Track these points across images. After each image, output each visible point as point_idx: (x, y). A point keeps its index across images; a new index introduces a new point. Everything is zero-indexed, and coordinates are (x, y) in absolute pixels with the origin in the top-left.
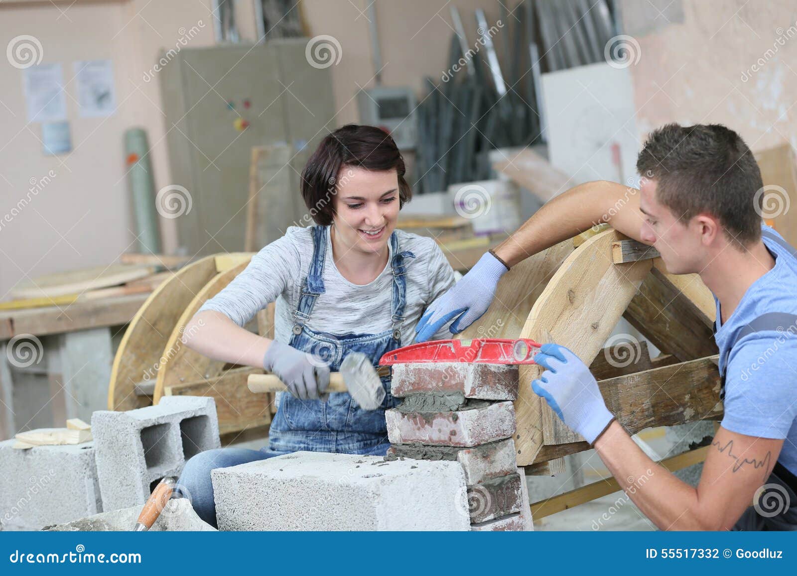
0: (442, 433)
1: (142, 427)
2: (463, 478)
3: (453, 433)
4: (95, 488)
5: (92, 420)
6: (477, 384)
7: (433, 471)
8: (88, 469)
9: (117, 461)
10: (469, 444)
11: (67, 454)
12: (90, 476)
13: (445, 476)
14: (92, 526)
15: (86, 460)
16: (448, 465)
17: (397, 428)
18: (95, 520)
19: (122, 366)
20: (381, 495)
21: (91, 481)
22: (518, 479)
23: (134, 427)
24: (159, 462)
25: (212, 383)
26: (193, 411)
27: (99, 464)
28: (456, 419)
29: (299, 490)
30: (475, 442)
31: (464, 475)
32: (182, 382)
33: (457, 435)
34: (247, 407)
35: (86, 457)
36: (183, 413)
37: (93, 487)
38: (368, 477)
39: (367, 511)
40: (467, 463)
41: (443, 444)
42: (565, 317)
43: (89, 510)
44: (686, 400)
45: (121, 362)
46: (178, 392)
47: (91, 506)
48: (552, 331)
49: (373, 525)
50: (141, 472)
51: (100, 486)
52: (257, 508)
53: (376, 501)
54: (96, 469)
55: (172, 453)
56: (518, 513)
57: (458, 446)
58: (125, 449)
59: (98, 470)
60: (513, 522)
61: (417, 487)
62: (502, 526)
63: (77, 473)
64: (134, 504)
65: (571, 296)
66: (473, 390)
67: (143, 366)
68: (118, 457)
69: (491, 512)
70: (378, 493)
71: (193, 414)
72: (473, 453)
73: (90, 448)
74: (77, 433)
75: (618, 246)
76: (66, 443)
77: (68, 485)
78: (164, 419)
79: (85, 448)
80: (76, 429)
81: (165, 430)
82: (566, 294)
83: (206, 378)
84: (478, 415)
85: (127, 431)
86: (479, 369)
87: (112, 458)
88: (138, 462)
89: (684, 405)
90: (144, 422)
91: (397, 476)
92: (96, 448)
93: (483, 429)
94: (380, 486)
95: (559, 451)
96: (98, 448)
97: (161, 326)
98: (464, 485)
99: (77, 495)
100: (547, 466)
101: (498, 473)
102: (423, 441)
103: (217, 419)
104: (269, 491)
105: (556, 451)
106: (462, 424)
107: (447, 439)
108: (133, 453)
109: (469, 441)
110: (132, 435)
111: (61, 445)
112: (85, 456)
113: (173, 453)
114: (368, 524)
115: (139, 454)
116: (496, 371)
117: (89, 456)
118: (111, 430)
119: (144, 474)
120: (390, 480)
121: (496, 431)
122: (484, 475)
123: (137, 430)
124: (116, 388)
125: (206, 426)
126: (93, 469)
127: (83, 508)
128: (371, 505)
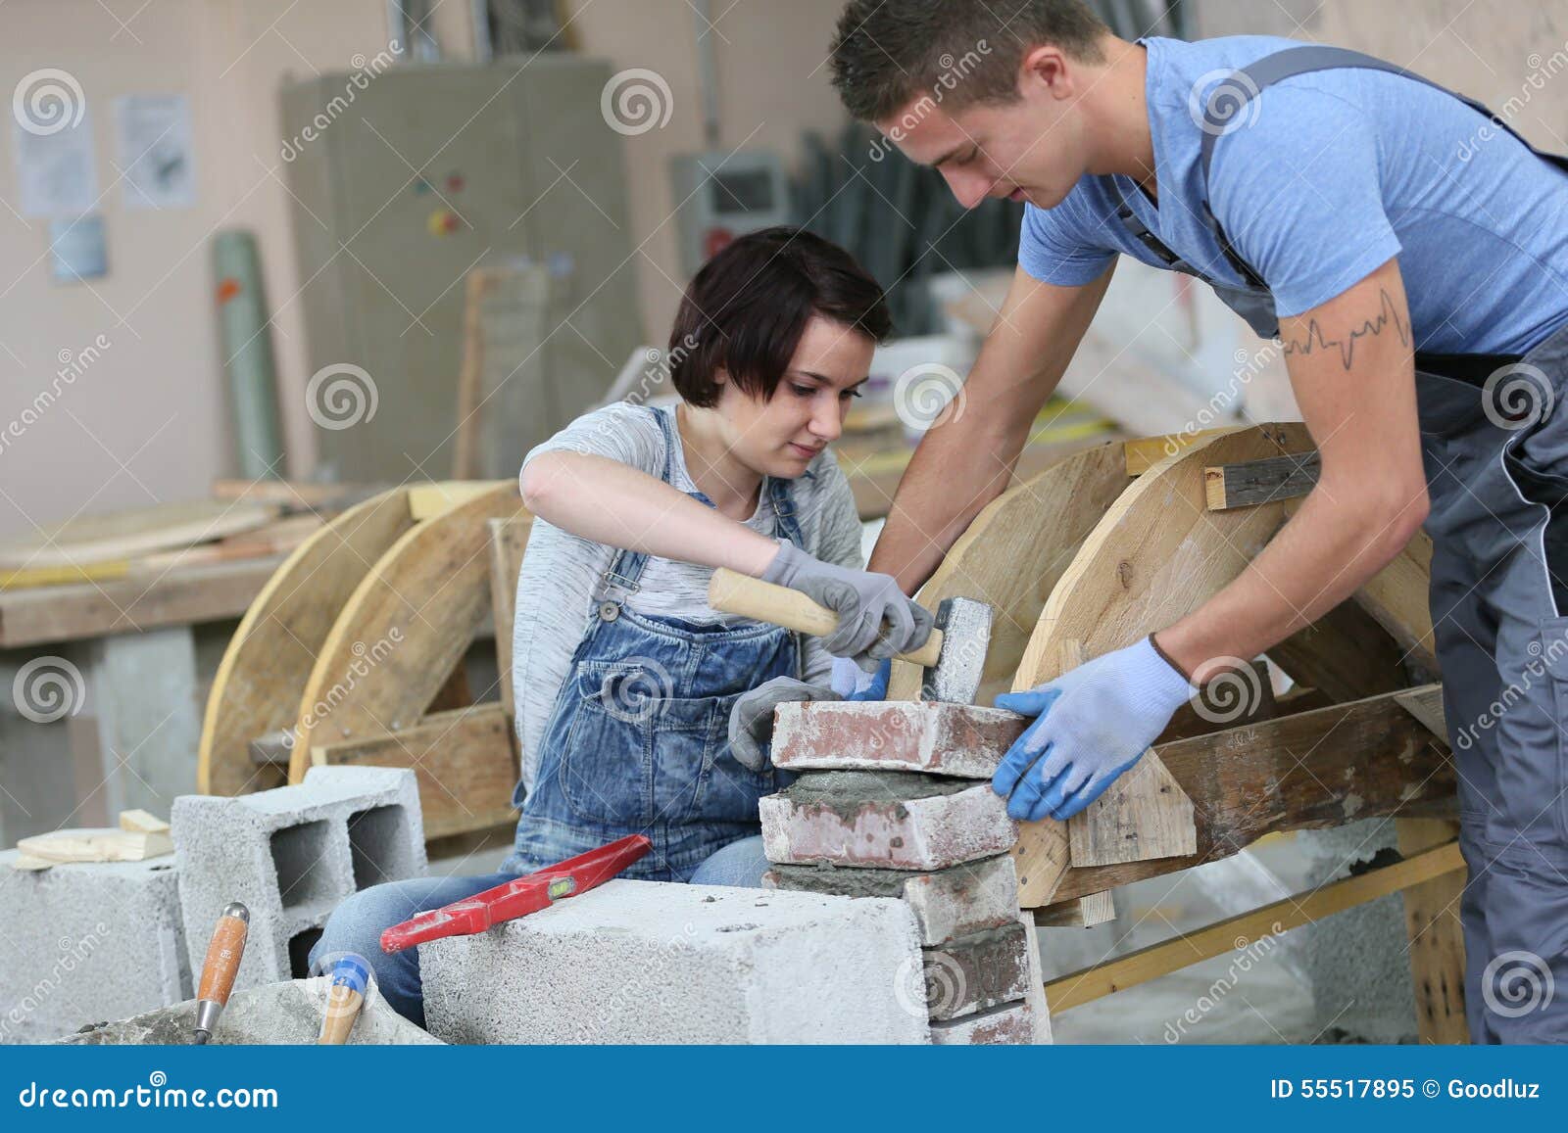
0: (874, 842)
1: (273, 829)
2: (914, 933)
3: (897, 843)
4: (177, 948)
5: (173, 813)
6: (944, 744)
7: (857, 918)
8: (164, 911)
9: (223, 895)
10: (928, 864)
11: (122, 881)
12: (167, 923)
13: (880, 929)
14: (177, 1025)
15: (160, 893)
16: (885, 907)
17: (782, 832)
18: (182, 1013)
19: (227, 706)
20: (755, 967)
21: (170, 932)
22: (1021, 933)
23: (258, 828)
24: (307, 897)
25: (403, 740)
26: (374, 797)
27: (186, 901)
28: (902, 815)
29: (591, 956)
30: (940, 861)
31: (917, 926)
32: (346, 737)
33: (905, 846)
34: (474, 788)
35: (159, 887)
36: (354, 800)
37: (174, 946)
38: (727, 931)
39: (728, 998)
40: (922, 902)
41: (875, 864)
42: (1112, 615)
43: (165, 991)
44: (1347, 778)
45: (224, 697)
46: (337, 758)
47: (170, 982)
48: (1088, 644)
49: (740, 1026)
50: (272, 918)
51: (189, 943)
52: (507, 991)
53: (746, 978)
54: (181, 911)
55: (332, 881)
56: (1021, 1001)
57: (907, 867)
58: (239, 872)
59: (184, 913)
60: (1011, 1019)
61: (826, 951)
62: (990, 1026)
63: (143, 918)
64: (257, 980)
65: (1126, 574)
66: (936, 757)
67: (268, 705)
68: (225, 887)
69: (968, 999)
70: (749, 962)
71: (374, 803)
72: (936, 884)
73: (168, 868)
74: (141, 839)
75: (1218, 475)
76: (119, 859)
77: (124, 941)
78: (316, 812)
79: (157, 869)
80: (138, 830)
81: (317, 834)
82: (1115, 571)
83: (392, 730)
84: (946, 808)
85: (244, 837)
86: (950, 716)
87: (212, 889)
88: (265, 899)
89: (1343, 789)
90: (276, 818)
91: (787, 929)
92: (180, 868)
93: (955, 836)
94: (754, 949)
95: (1101, 877)
96: (185, 870)
97: (304, 625)
98: (917, 948)
99: (142, 961)
100: (1078, 909)
101: (983, 922)
102: (835, 857)
103: (420, 811)
104: (531, 957)
105: (1096, 880)
106: (915, 825)
107: (884, 854)
108: (256, 879)
109: (928, 860)
110: (252, 844)
111: (109, 861)
112: (159, 884)
113: (335, 879)
114: (729, 1022)
115: (268, 882)
116: (983, 721)
117: (166, 885)
118: (211, 834)
119: (277, 921)
120: (773, 937)
121: (981, 839)
122: (956, 927)
123: (264, 833)
124: (215, 749)
125: (398, 826)
126: (175, 911)
127: (154, 987)
128: (734, 987)
